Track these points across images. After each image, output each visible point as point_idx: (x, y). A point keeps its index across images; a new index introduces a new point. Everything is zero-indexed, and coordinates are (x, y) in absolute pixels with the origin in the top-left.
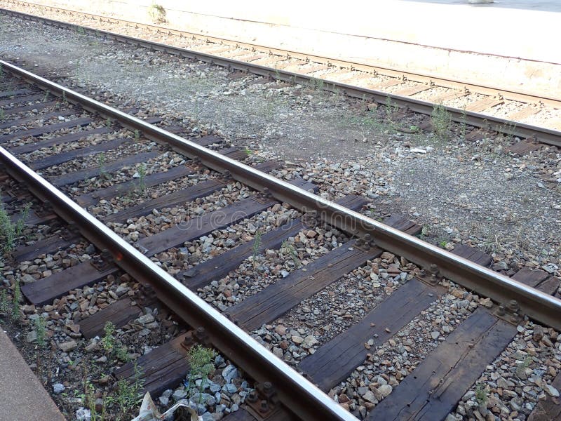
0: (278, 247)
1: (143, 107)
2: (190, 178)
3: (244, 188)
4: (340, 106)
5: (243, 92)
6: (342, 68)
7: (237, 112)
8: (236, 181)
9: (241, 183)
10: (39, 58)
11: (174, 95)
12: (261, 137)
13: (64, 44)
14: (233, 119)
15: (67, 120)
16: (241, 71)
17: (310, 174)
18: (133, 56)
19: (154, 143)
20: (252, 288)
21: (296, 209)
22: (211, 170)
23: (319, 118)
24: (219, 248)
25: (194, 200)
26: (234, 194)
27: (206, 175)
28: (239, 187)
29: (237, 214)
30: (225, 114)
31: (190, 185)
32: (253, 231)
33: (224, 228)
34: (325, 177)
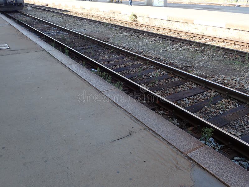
0: (215, 104)
1: (142, 53)
2: (171, 79)
3: (194, 84)
4: (223, 56)
5: (180, 49)
6: (219, 41)
7: (180, 56)
8: (190, 81)
9: (192, 82)
10: (94, 34)
11: (153, 49)
12: (194, 66)
13: (100, 29)
14: (180, 59)
15: (116, 57)
16: (176, 41)
17: (219, 80)
18: (130, 34)
19: (153, 66)
20: (209, 116)
21: (217, 92)
22: (179, 77)
23: (215, 60)
24: (192, 103)
25: (176, 86)
26: (190, 86)
27: (177, 78)
28: (192, 83)
29: (194, 92)
30: (176, 57)
31: (172, 81)
32: (203, 98)
33: (191, 96)
34: (225, 82)
